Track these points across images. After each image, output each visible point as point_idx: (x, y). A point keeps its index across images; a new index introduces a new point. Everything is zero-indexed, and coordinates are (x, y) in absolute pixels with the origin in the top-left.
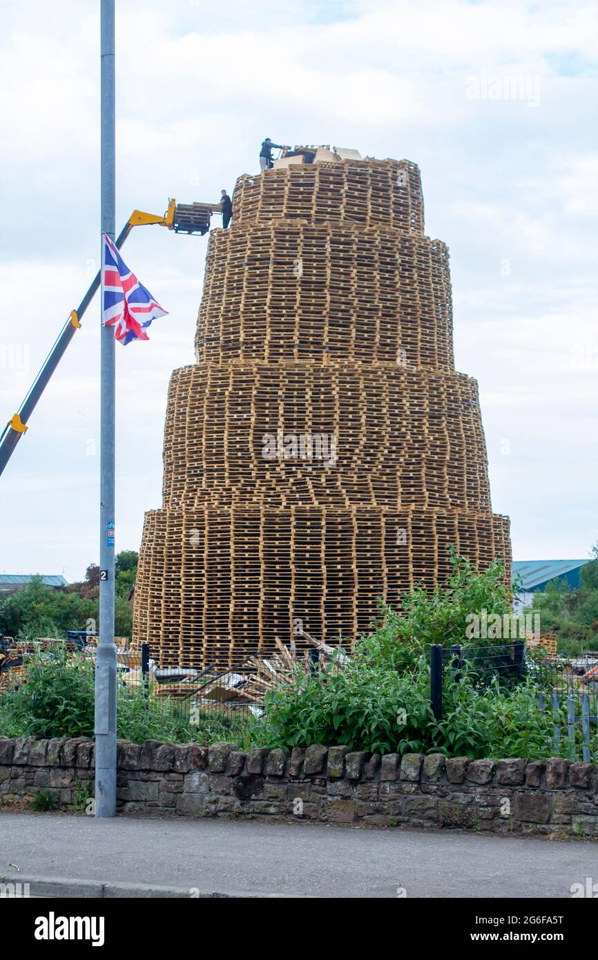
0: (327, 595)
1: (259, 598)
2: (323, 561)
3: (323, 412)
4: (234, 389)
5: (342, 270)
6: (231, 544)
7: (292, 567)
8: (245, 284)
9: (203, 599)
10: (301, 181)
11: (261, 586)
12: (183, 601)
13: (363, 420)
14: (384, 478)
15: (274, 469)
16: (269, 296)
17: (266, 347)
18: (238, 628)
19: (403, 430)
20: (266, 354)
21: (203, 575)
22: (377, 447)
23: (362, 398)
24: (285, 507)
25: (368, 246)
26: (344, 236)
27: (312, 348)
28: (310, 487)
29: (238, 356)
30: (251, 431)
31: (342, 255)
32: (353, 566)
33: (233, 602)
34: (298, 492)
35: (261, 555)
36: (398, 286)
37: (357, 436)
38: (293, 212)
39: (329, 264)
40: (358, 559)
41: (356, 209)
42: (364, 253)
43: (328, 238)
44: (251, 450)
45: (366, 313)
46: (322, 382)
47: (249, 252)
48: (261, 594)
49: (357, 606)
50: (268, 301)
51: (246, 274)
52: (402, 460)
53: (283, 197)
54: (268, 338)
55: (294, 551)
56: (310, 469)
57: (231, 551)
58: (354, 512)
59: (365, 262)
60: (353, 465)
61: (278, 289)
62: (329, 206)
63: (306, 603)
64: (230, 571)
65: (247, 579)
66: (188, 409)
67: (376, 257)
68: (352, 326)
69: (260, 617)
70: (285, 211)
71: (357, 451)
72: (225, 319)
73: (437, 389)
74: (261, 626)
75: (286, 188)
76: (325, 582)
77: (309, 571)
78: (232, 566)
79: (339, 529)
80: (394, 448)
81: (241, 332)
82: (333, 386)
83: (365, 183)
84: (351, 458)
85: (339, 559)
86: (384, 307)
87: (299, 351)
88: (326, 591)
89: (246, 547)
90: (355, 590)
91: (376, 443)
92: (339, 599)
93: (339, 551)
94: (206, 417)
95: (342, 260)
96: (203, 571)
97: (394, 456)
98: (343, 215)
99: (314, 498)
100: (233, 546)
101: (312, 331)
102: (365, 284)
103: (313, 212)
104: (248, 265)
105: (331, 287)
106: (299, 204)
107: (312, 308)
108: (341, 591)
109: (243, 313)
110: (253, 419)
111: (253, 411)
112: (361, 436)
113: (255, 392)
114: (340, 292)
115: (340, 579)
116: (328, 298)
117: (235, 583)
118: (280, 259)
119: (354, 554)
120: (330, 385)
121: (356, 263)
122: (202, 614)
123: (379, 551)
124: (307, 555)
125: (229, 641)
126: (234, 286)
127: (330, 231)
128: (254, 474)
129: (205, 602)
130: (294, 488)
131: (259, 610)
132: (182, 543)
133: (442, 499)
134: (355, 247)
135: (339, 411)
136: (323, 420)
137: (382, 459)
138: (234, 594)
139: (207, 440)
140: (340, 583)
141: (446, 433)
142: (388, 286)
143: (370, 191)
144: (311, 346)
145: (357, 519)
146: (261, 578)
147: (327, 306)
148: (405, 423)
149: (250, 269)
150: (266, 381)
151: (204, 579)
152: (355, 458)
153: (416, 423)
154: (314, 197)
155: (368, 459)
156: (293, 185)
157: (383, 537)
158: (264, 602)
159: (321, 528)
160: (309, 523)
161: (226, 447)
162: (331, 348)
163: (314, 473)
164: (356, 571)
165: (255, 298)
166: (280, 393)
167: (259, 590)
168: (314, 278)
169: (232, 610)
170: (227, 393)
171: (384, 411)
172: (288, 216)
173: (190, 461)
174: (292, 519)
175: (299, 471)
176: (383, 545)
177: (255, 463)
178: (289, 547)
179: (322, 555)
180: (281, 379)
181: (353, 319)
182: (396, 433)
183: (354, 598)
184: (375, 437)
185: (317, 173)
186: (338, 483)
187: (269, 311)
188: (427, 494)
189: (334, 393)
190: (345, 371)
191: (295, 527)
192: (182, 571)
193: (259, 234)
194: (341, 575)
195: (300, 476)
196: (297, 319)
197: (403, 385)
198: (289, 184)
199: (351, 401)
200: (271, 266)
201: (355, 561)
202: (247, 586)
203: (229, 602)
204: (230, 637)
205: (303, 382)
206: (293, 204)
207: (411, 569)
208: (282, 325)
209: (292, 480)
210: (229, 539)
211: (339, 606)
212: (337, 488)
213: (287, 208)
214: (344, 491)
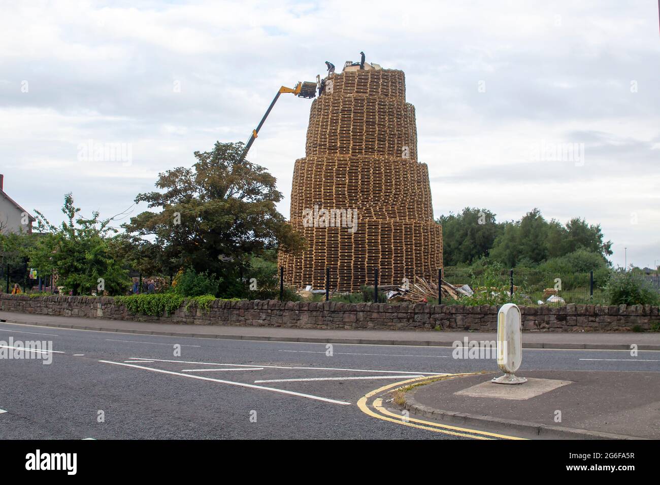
0: (382, 258)
1: (352, 259)
2: (380, 243)
3: (378, 179)
4: (338, 167)
5: (382, 117)
6: (339, 235)
7: (367, 246)
8: (340, 121)
9: (325, 259)
10: (363, 77)
11: (353, 254)
12: (314, 261)
13: (394, 183)
14: (401, 208)
15: (357, 203)
16: (352, 127)
17: (350, 149)
18: (342, 273)
19: (408, 187)
20: (350, 152)
21: (325, 249)
22: (398, 195)
23: (393, 173)
24: (362, 220)
25: (392, 107)
26: (383, 102)
27: (370, 151)
28: (372, 211)
29: (337, 153)
30: (346, 186)
31: (382, 110)
32: (392, 246)
33: (339, 261)
34: (367, 213)
35: (353, 240)
36: (403, 125)
37: (391, 189)
38: (359, 90)
39: (377, 114)
40: (394, 243)
41: (385, 90)
42: (390, 110)
43: (377, 103)
44: (347, 194)
45: (392, 136)
46: (377, 165)
47: (341, 107)
48: (353, 258)
49: (394, 264)
50: (351, 129)
51: (340, 117)
52: (408, 200)
53: (354, 84)
54: (351, 145)
55: (367, 239)
56: (372, 203)
57: (339, 239)
58: (392, 223)
59: (391, 114)
60: (390, 202)
61: (356, 124)
62: (375, 89)
63: (372, 262)
64: (338, 247)
65: (346, 251)
66: (313, 175)
67: (395, 112)
68: (386, 141)
69: (352, 267)
70: (356, 90)
71: (391, 196)
72: (329, 136)
73: (419, 170)
74: (353, 271)
75: (356, 80)
76: (381, 253)
77: (374, 248)
78: (339, 245)
79: (386, 229)
80: (405, 195)
81: (338, 142)
82: (382, 167)
83: (388, 79)
84: (388, 199)
85: (386, 243)
86: (398, 134)
87: (365, 152)
88: (381, 257)
89: (346, 237)
90: (393, 256)
91: (398, 193)
92: (386, 260)
93: (386, 240)
94: (324, 179)
95: (382, 112)
96: (325, 247)
97: (405, 199)
98: (380, 93)
99: (374, 216)
100: (340, 237)
101: (370, 143)
102: (391, 123)
103: (368, 91)
104: (341, 113)
105: (378, 124)
106: (362, 87)
107: (370, 133)
108: (387, 257)
109: (339, 134)
110: (347, 181)
111: (347, 177)
112: (393, 190)
113: (348, 169)
114: (382, 126)
115: (387, 251)
116: (377, 129)
117: (341, 253)
118: (356, 111)
119: (392, 241)
120: (380, 167)
121: (387, 114)
122: (324, 266)
123: (402, 240)
124: (373, 241)
125: (338, 278)
126: (334, 122)
127: (378, 100)
128: (347, 205)
129: (326, 261)
130: (365, 212)
131: (352, 265)
132: (314, 235)
133: (422, 218)
134: (387, 107)
135: (384, 178)
136: (377, 182)
137: (401, 200)
138: (340, 258)
139: (324, 189)
140: (387, 253)
141: (423, 189)
142: (399, 125)
143: (390, 83)
144: (370, 150)
145: (394, 226)
146: (353, 251)
147: (377, 132)
148: (409, 184)
149: (342, 115)
150: (353, 164)
151: (326, 251)
152: (390, 199)
153: (413, 185)
154: (368, 85)
155: (395, 200)
156: (359, 79)
157: (403, 234)
158: (354, 261)
159: (379, 229)
160: (374, 227)
161: (334, 193)
162: (378, 151)
163: (374, 205)
164: (393, 248)
165: (345, 127)
166: (359, 170)
167: (352, 256)
168: (371, 120)
169: (339, 265)
170: (334, 169)
171: (401, 179)
172: (357, 92)
173: (314, 199)
174: (367, 225)
175: (367, 204)
176: (404, 237)
177: (348, 200)
178: (365, 237)
179: (379, 241)
180: (360, 163)
181: (387, 138)
182: (406, 189)
183: (392, 260)
184: (398, 190)
185: (370, 74)
186: (384, 210)
187: (352, 134)
188: (417, 215)
189: (382, 170)
190: (386, 161)
191: (368, 229)
192: (314, 247)
193: (346, 99)
194: (387, 250)
195: (368, 206)
196: (364, 137)
197: (408, 168)
198: (357, 78)
199: (389, 174)
200: (352, 114)
201: (393, 244)
202: (346, 254)
203: (338, 261)
204: (338, 277)
205: (369, 165)
206: (360, 87)
207: (414, 248)
208: (357, 140)
209: (364, 208)
210: (338, 233)
211: (386, 263)
212: (383, 212)
213: (357, 88)
214: (386, 213)
